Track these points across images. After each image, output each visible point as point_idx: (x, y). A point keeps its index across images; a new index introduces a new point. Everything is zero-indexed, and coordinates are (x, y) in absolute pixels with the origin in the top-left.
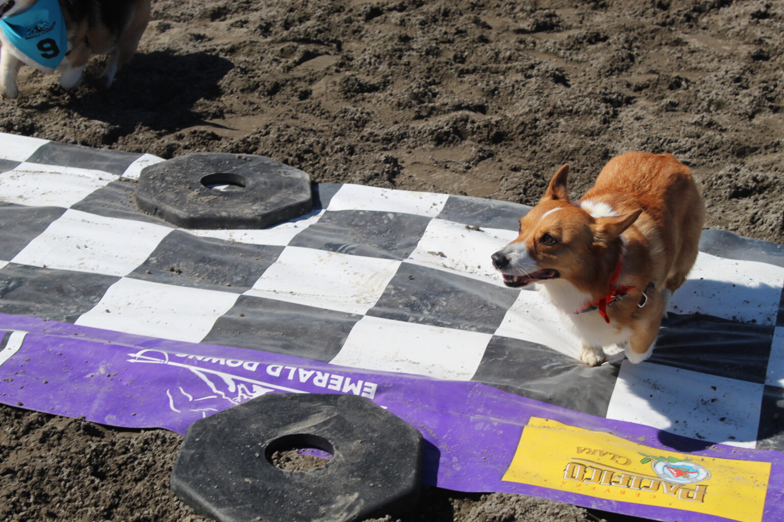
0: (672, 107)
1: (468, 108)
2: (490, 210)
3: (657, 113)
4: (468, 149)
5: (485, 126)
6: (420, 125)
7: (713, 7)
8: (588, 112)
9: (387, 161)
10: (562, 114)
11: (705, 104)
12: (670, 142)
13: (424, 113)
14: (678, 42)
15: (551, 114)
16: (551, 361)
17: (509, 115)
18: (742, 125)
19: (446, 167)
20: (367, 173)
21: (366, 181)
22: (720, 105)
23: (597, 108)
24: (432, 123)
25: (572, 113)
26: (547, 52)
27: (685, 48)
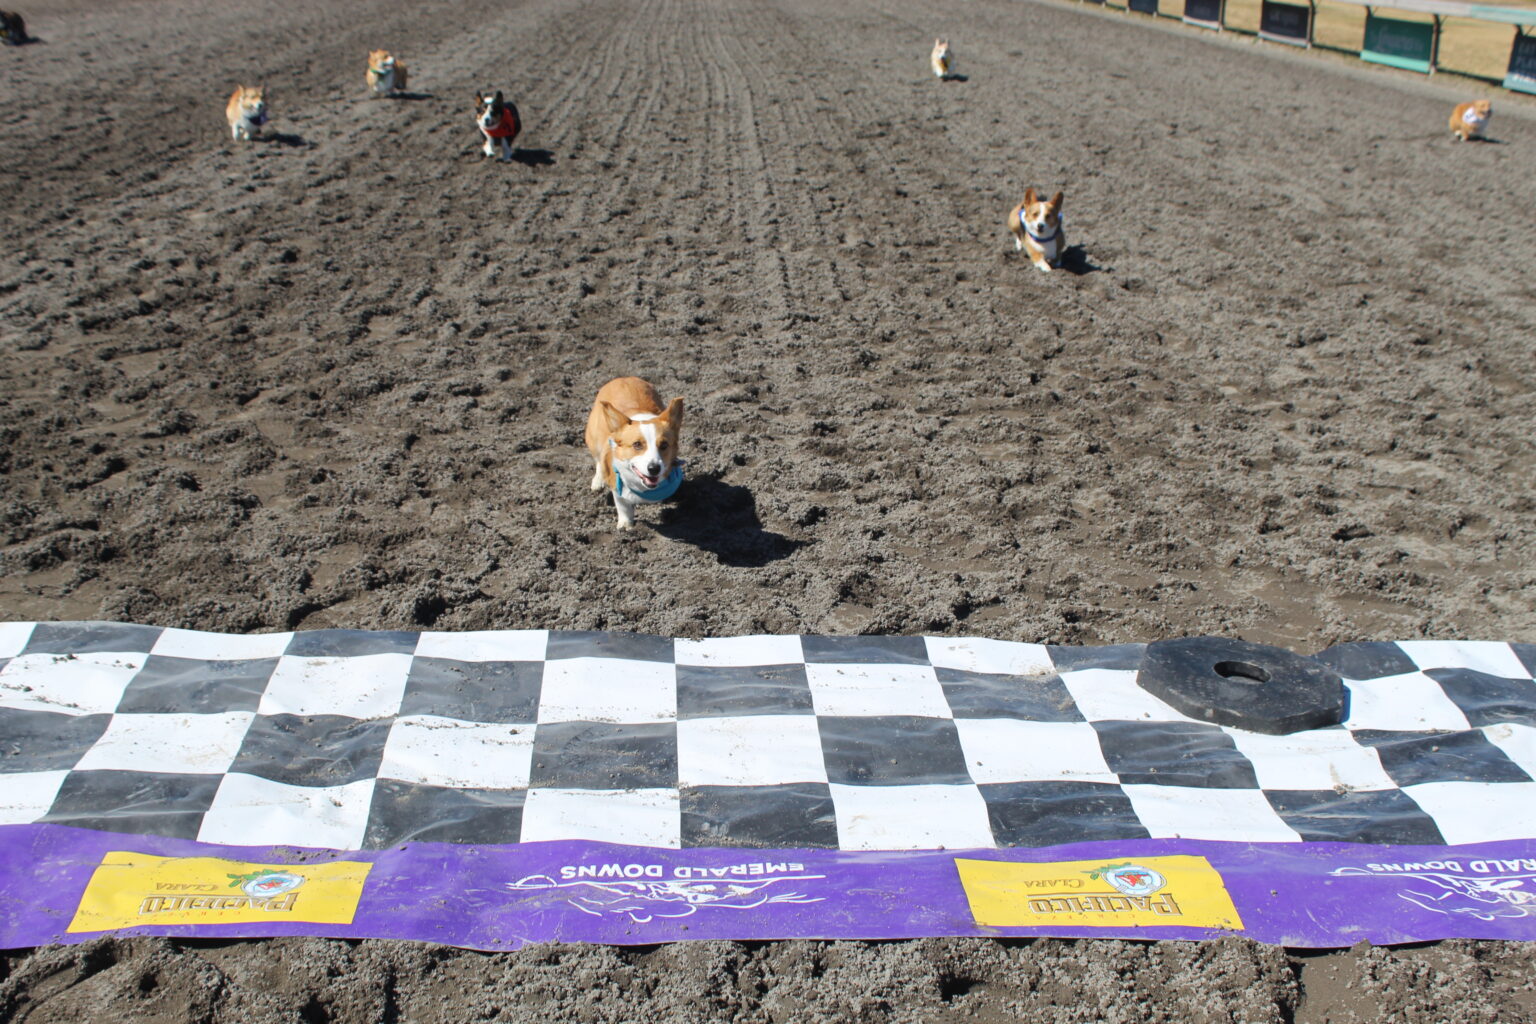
0: (313, 501)
1: (74, 525)
2: (86, 633)
3: (295, 511)
4: (69, 571)
5: (91, 543)
6: (12, 550)
7: (371, 392)
8: (214, 516)
10: (185, 521)
11: (348, 496)
12: (304, 539)
13: (20, 537)
14: (328, 433)
15: (172, 523)
16: (138, 789)
17: (124, 528)
18: (391, 513)
19: (40, 593)
22: (365, 496)
23: (224, 510)
24: (28, 547)
25: (197, 519)
26: (176, 455)
27: (335, 439)
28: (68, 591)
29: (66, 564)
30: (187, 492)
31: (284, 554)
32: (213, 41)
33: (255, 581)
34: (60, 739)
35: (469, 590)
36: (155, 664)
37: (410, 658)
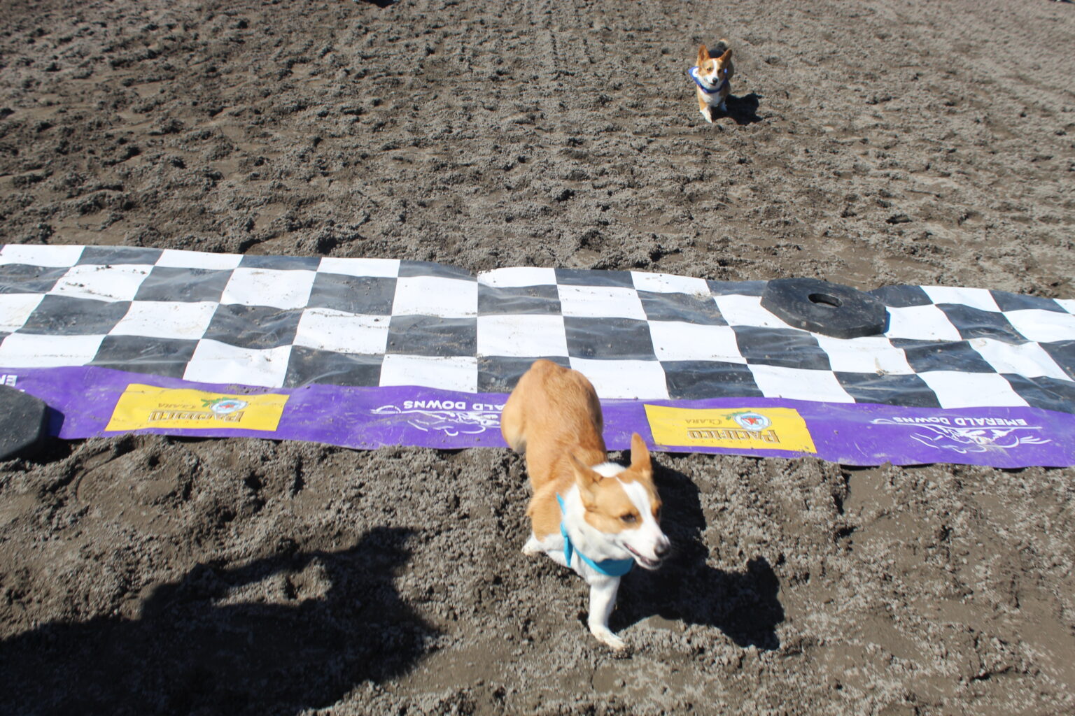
0: (255, 177)
1: (108, 187)
3: (245, 183)
4: (105, 215)
5: (119, 199)
6: (69, 202)
7: (293, 111)
8: (194, 184)
9: (42, 227)
10: (176, 187)
11: (277, 174)
13: (75, 194)
14: (265, 135)
15: (168, 188)
16: (147, 347)
17: (139, 190)
18: (304, 185)
19: (87, 228)
20: (26, 236)
21: (24, 242)
22: (288, 174)
23: (201, 181)
24: (79, 200)
25: (184, 186)
26: (170, 146)
27: (270, 139)
28: (104, 228)
29: (103, 211)
30: (177, 169)
31: (238, 209)
33: (219, 224)
34: (100, 316)
35: (351, 233)
36: (157, 271)
37: (315, 273)
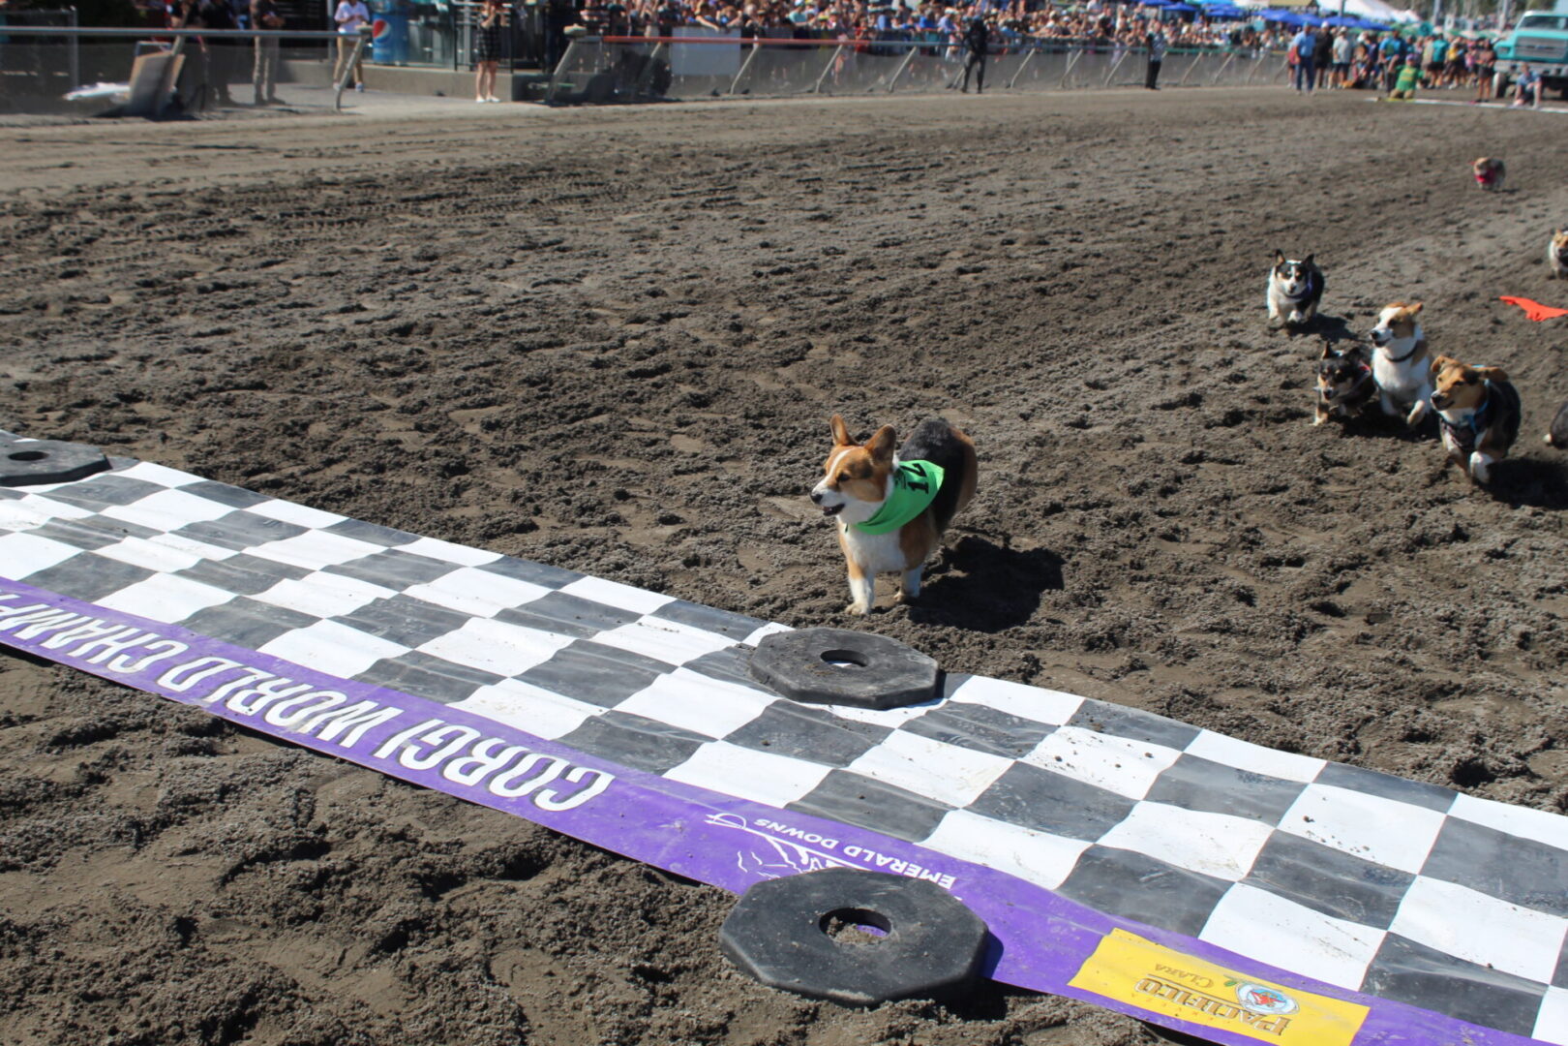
0: (1365, 639)
2: (1127, 719)
3: (1346, 644)
4: (1120, 657)
7: (1443, 540)
8: (1265, 635)
9: (1026, 659)
10: (1236, 633)
11: (1403, 640)
12: (1350, 674)
18: (1444, 667)
19: (1091, 673)
20: (1001, 668)
21: (999, 676)
23: (1276, 631)
24: (1087, 627)
25: (1247, 633)
26: (1237, 567)
28: (1116, 677)
29: (1121, 649)
30: (1242, 605)
31: (1328, 686)
32: (1332, 163)
33: (1295, 706)
34: (1088, 809)
35: (1514, 764)
36: (1187, 761)
37: (1440, 817)
